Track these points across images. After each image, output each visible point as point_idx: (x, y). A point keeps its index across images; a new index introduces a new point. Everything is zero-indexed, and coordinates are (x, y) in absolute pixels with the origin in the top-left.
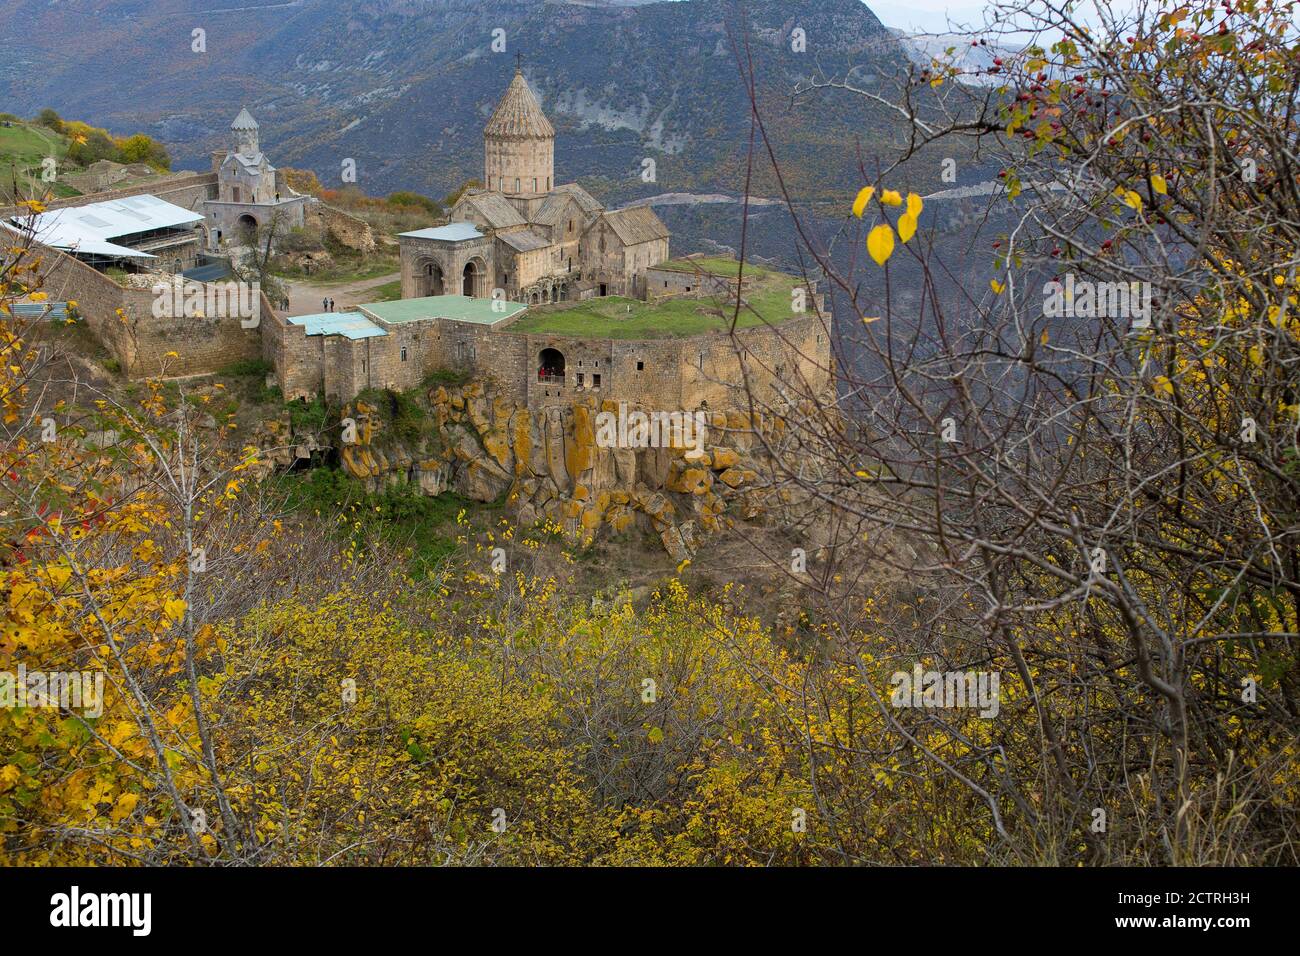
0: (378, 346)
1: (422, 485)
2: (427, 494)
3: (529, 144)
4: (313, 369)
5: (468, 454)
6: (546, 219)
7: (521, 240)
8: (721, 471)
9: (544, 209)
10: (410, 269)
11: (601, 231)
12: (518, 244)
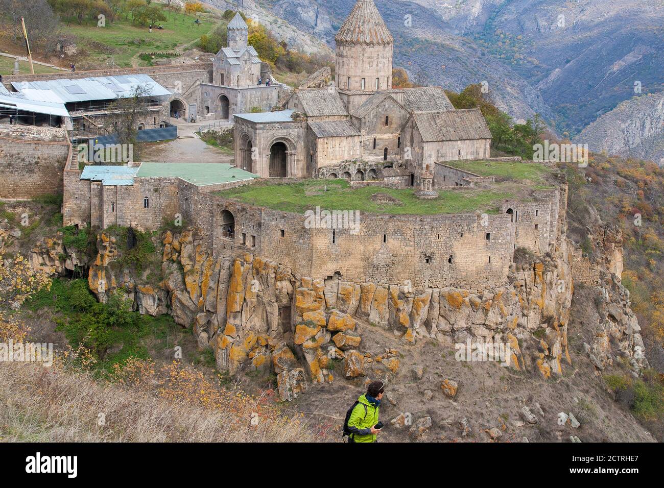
0: (124, 193)
1: (144, 304)
2: (147, 312)
3: (358, 48)
4: (85, 205)
5: (171, 285)
6: (360, 113)
7: (329, 128)
8: (334, 332)
9: (365, 104)
10: (238, 142)
11: (412, 127)
12: (322, 131)
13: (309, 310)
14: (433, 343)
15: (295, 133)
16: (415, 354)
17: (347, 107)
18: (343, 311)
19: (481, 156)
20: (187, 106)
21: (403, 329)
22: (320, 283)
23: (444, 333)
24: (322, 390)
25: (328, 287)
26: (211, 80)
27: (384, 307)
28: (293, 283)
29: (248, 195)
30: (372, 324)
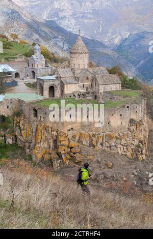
1: (7, 141)
2: (9, 143)
5: (17, 134)
6: (78, 76)
7: (68, 81)
8: (71, 148)
9: (80, 73)
10: (38, 86)
11: (95, 80)
12: (66, 82)
13: (63, 141)
14: (104, 151)
15: (57, 83)
16: (98, 155)
17: (74, 74)
18: (74, 141)
19: (118, 89)
20: (21, 75)
21: (94, 146)
22: (66, 132)
23: (107, 147)
24: (68, 167)
25: (69, 133)
26: (29, 66)
27: (88, 139)
28: (57, 132)
29: (42, 104)
30: (84, 145)
